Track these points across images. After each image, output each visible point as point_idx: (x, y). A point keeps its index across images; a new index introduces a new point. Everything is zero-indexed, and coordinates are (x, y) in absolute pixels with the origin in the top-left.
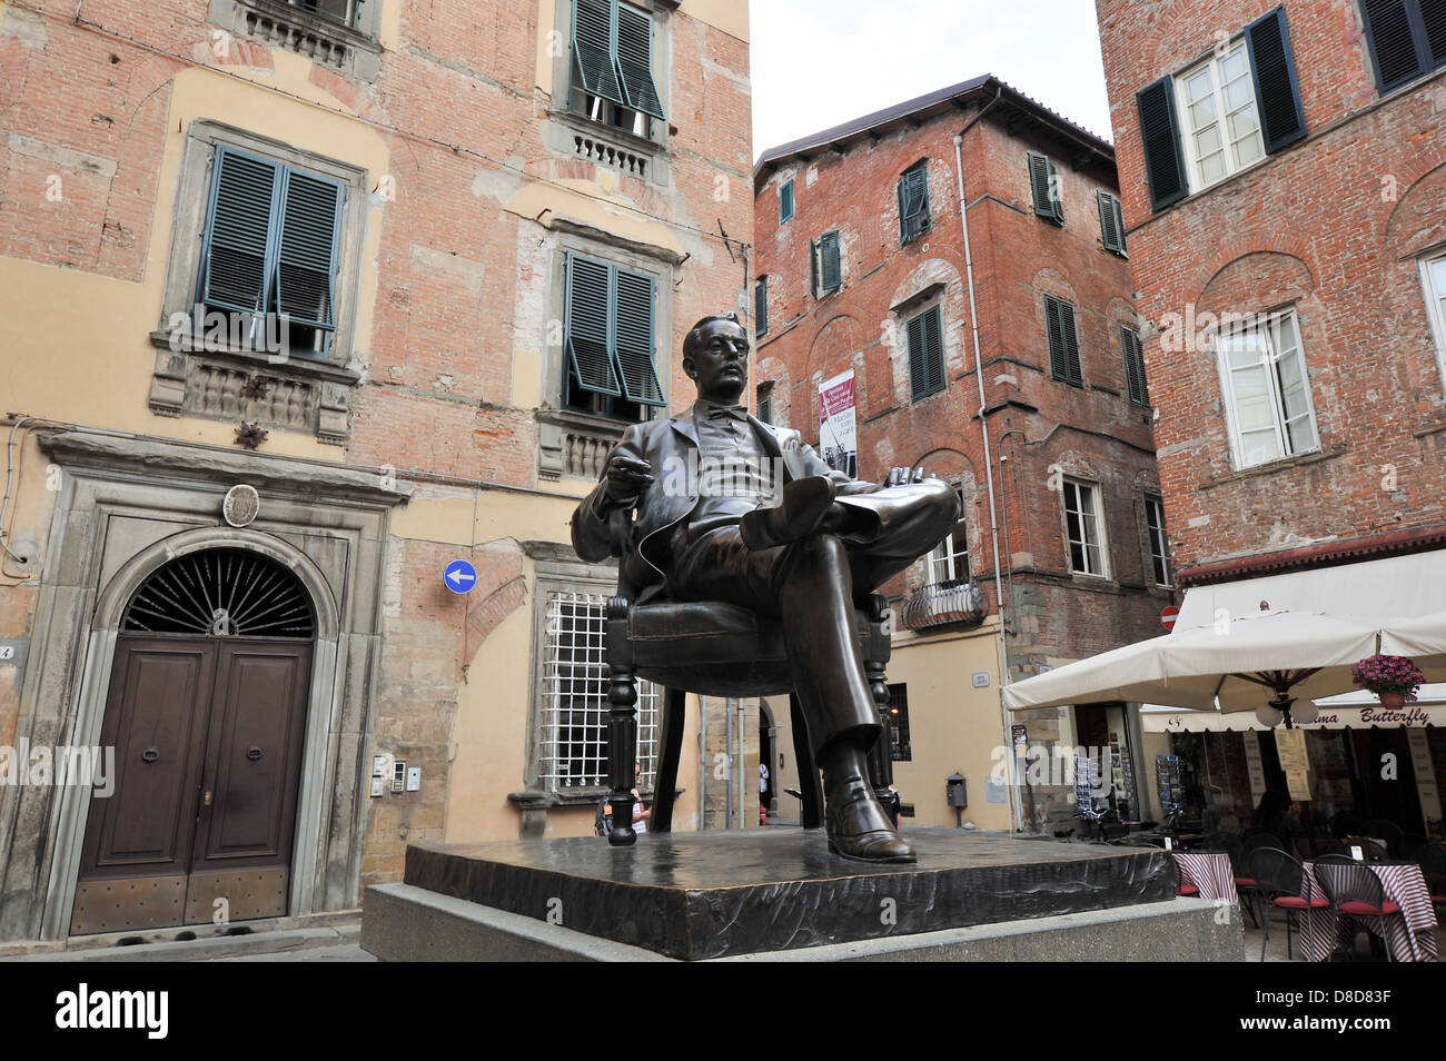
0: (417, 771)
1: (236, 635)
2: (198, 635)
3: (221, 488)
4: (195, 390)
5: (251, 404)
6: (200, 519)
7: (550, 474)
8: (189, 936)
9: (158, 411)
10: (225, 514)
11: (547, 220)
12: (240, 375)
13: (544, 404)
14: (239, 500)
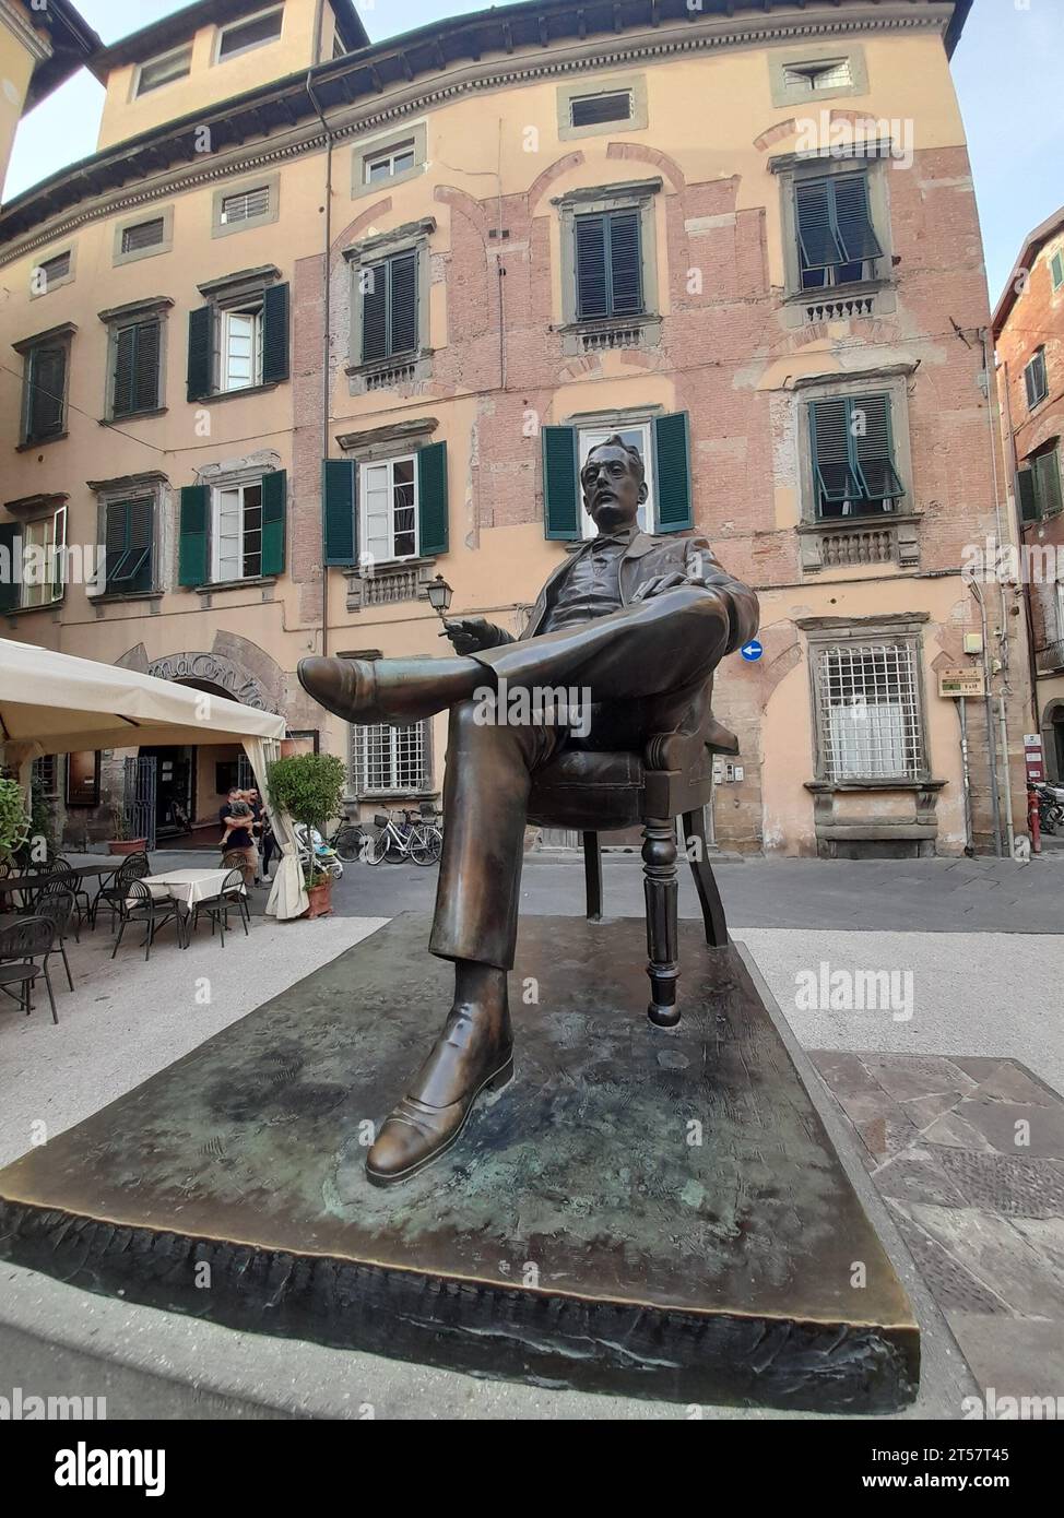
0: (741, 769)
7: (811, 569)
8: (629, 851)
11: (791, 384)
13: (802, 521)
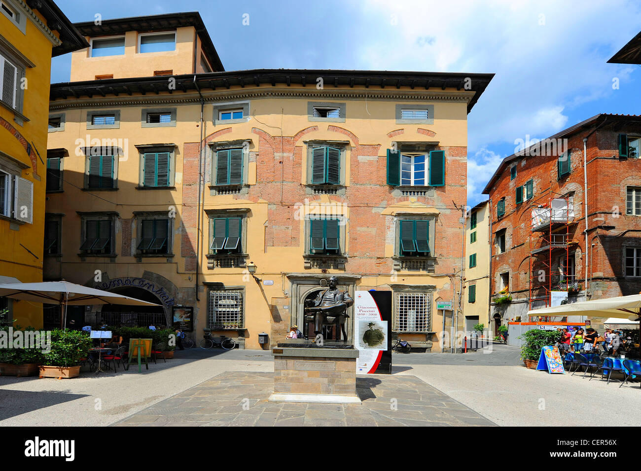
3: (319, 280)
4: (312, 264)
5: (324, 265)
6: (316, 285)
7: (397, 270)
9: (305, 268)
10: (321, 284)
11: (394, 214)
12: (321, 260)
13: (395, 256)
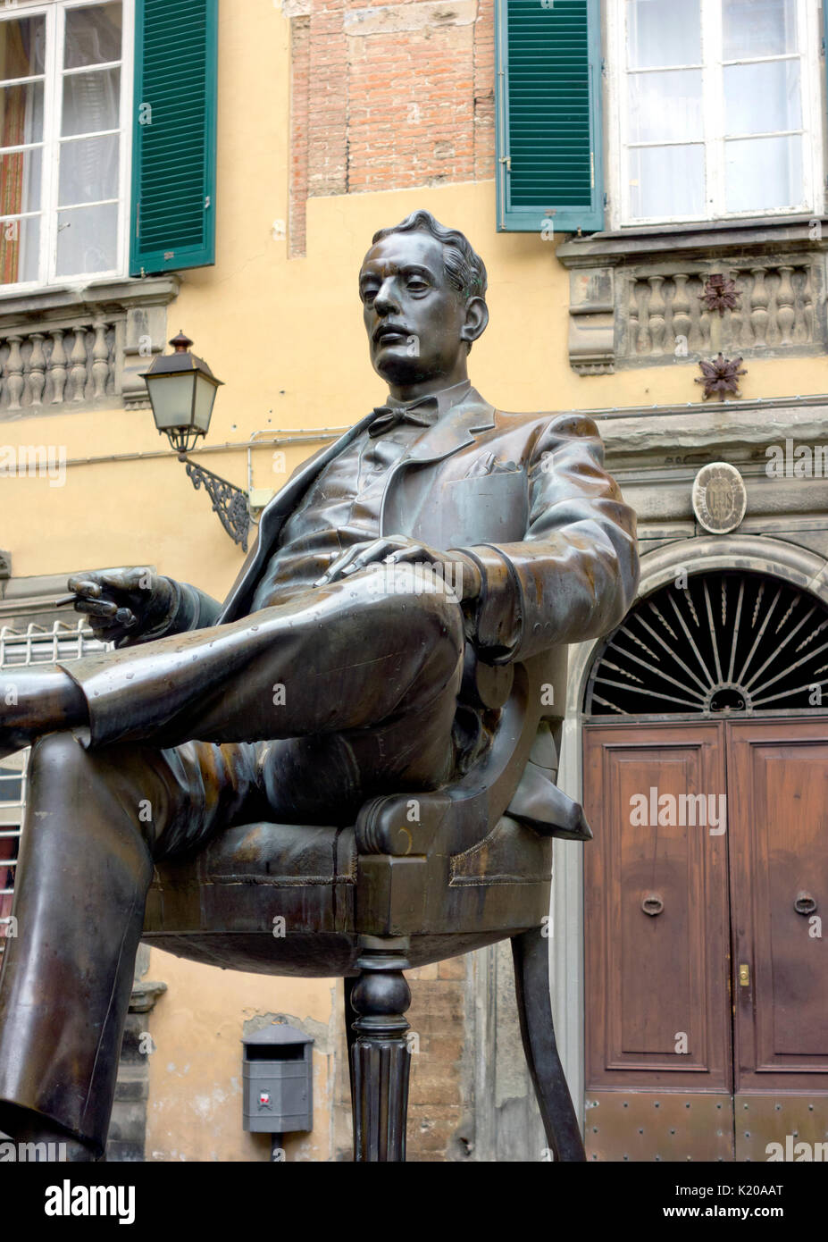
1: (749, 712)
2: (692, 716)
3: (686, 473)
4: (633, 322)
5: (715, 323)
6: (667, 529)
9: (584, 370)
10: (698, 516)
12: (694, 278)
14: (714, 489)
